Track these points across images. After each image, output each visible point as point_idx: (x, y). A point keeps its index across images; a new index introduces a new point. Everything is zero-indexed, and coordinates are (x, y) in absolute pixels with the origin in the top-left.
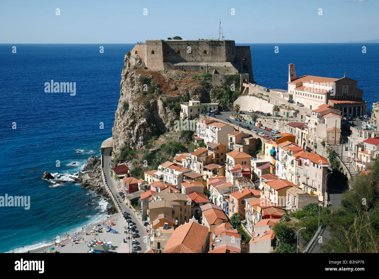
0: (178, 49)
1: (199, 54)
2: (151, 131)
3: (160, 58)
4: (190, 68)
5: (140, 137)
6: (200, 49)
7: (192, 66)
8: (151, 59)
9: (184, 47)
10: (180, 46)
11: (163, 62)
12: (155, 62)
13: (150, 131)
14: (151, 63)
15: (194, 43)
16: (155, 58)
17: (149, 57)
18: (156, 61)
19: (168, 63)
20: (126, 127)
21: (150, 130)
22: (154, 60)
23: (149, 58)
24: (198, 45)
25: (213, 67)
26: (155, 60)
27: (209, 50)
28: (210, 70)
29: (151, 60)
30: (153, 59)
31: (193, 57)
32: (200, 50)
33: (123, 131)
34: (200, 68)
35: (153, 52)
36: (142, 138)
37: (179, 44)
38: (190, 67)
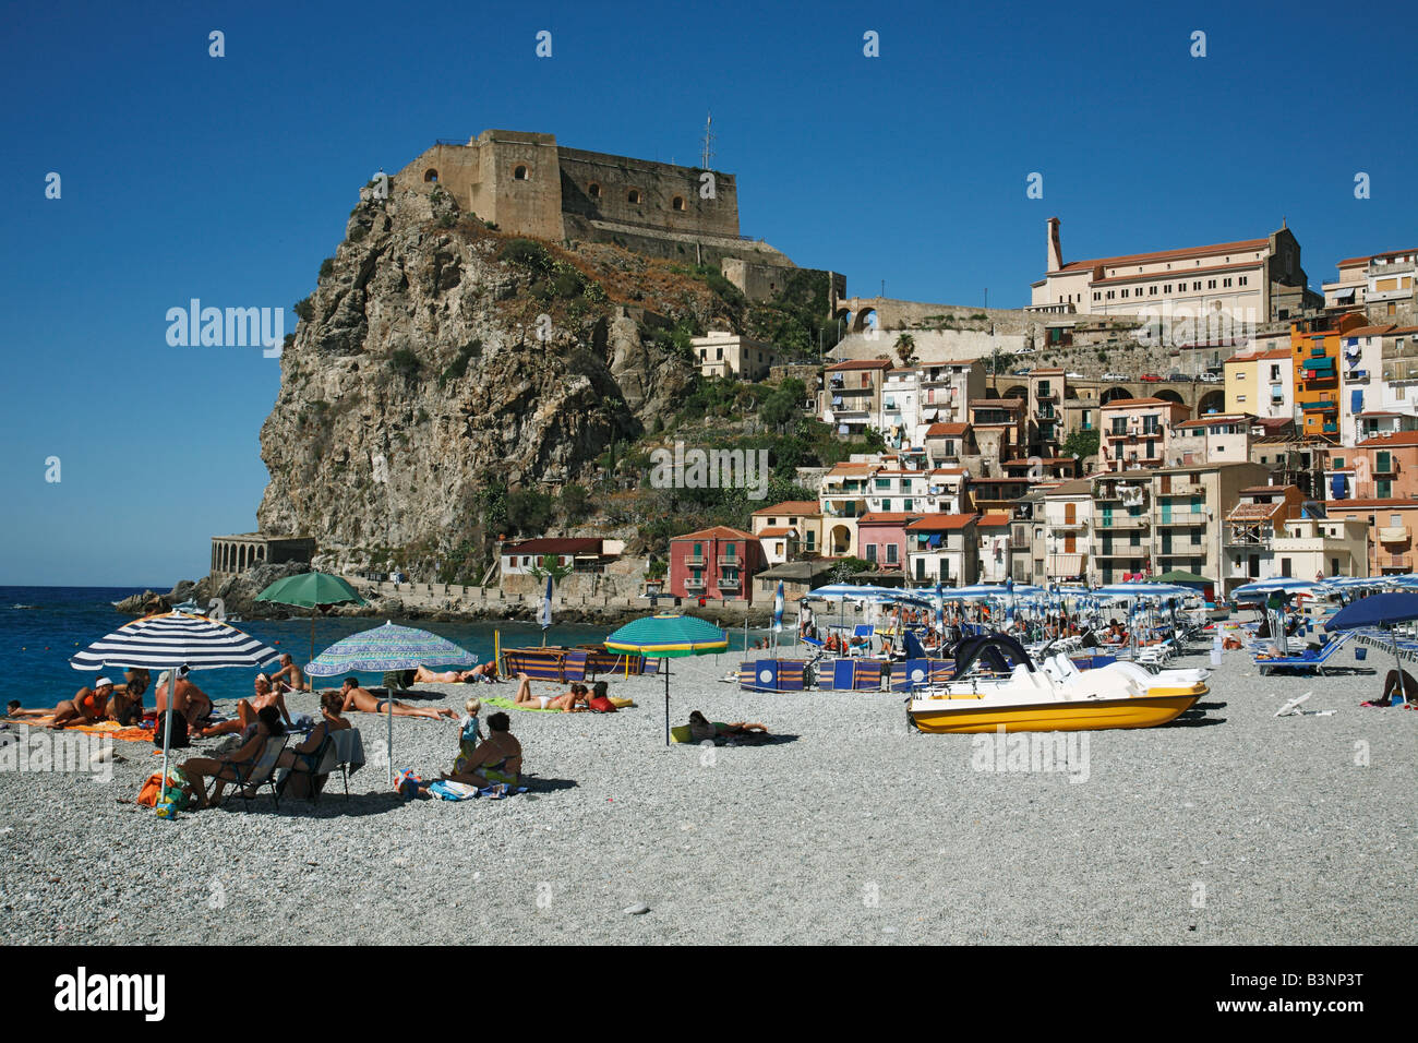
0: (593, 179)
1: (658, 207)
2: (609, 422)
3: (555, 196)
4: (644, 245)
5: (560, 447)
6: (663, 192)
7: (649, 239)
8: (515, 197)
9: (611, 175)
10: (597, 171)
11: (563, 210)
12: (532, 207)
13: (604, 423)
14: (513, 212)
15: (644, 167)
16: (532, 194)
17: (507, 188)
18: (534, 204)
19: (577, 217)
20: (478, 417)
21: (604, 418)
22: (528, 199)
23: (504, 193)
24: (658, 179)
25: (719, 250)
26: (531, 202)
27: (689, 198)
28: (708, 258)
29: (515, 201)
30: (522, 197)
31: (639, 213)
32: (661, 195)
33: (464, 435)
34: (676, 249)
35: (519, 174)
36: (570, 450)
37: (596, 165)
38: (645, 241)
